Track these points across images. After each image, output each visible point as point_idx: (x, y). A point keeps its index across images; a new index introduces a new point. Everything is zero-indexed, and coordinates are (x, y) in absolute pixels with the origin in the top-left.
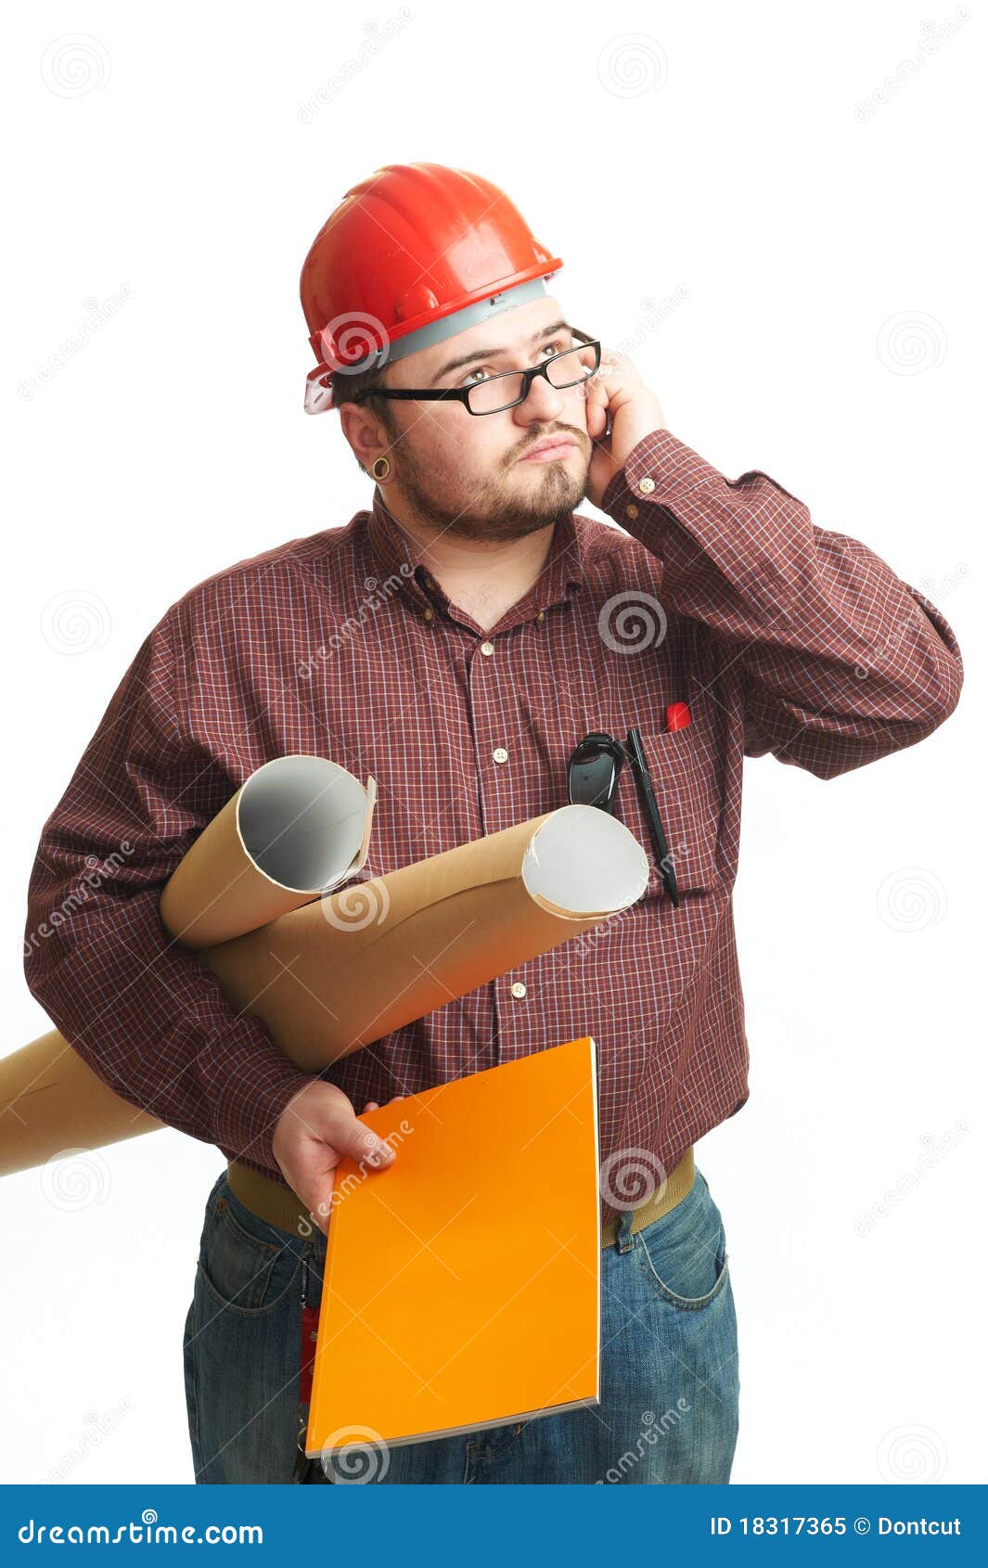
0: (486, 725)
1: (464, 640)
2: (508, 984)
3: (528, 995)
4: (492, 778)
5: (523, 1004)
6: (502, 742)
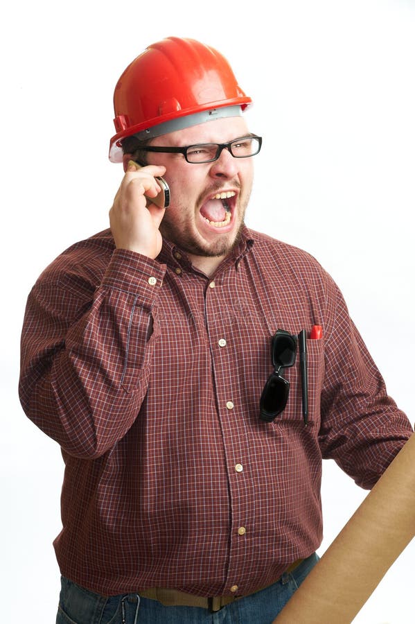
0: (214, 326)
1: (200, 280)
2: (233, 465)
3: (244, 470)
4: (219, 355)
5: (242, 475)
6: (223, 335)
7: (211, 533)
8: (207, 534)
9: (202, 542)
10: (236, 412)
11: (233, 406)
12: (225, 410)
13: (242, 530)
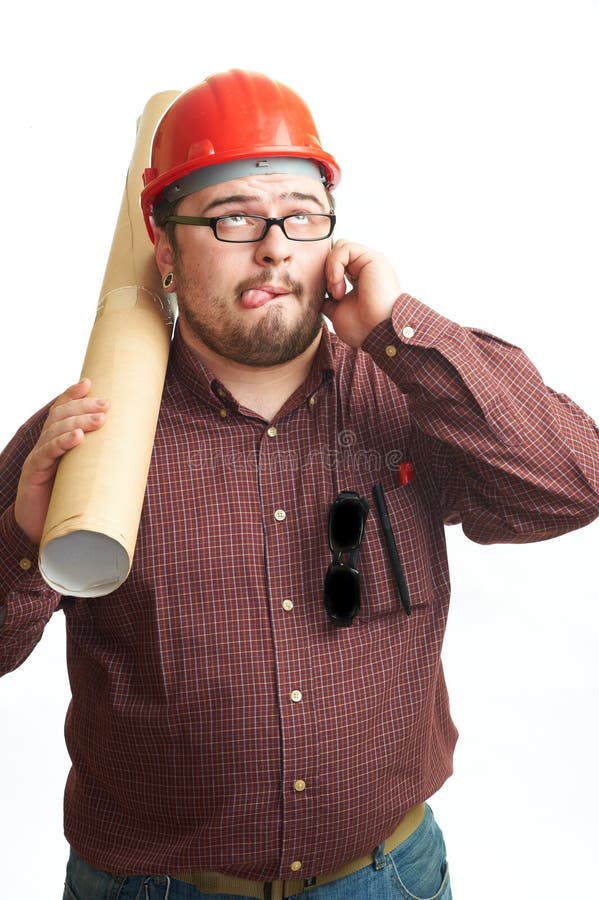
0: (270, 492)
1: (254, 426)
2: (288, 691)
3: (304, 699)
4: (274, 532)
5: (300, 706)
6: (282, 505)
7: (255, 791)
8: (249, 791)
9: (243, 802)
10: (297, 614)
11: (292, 606)
12: (280, 611)
13: (300, 785)
